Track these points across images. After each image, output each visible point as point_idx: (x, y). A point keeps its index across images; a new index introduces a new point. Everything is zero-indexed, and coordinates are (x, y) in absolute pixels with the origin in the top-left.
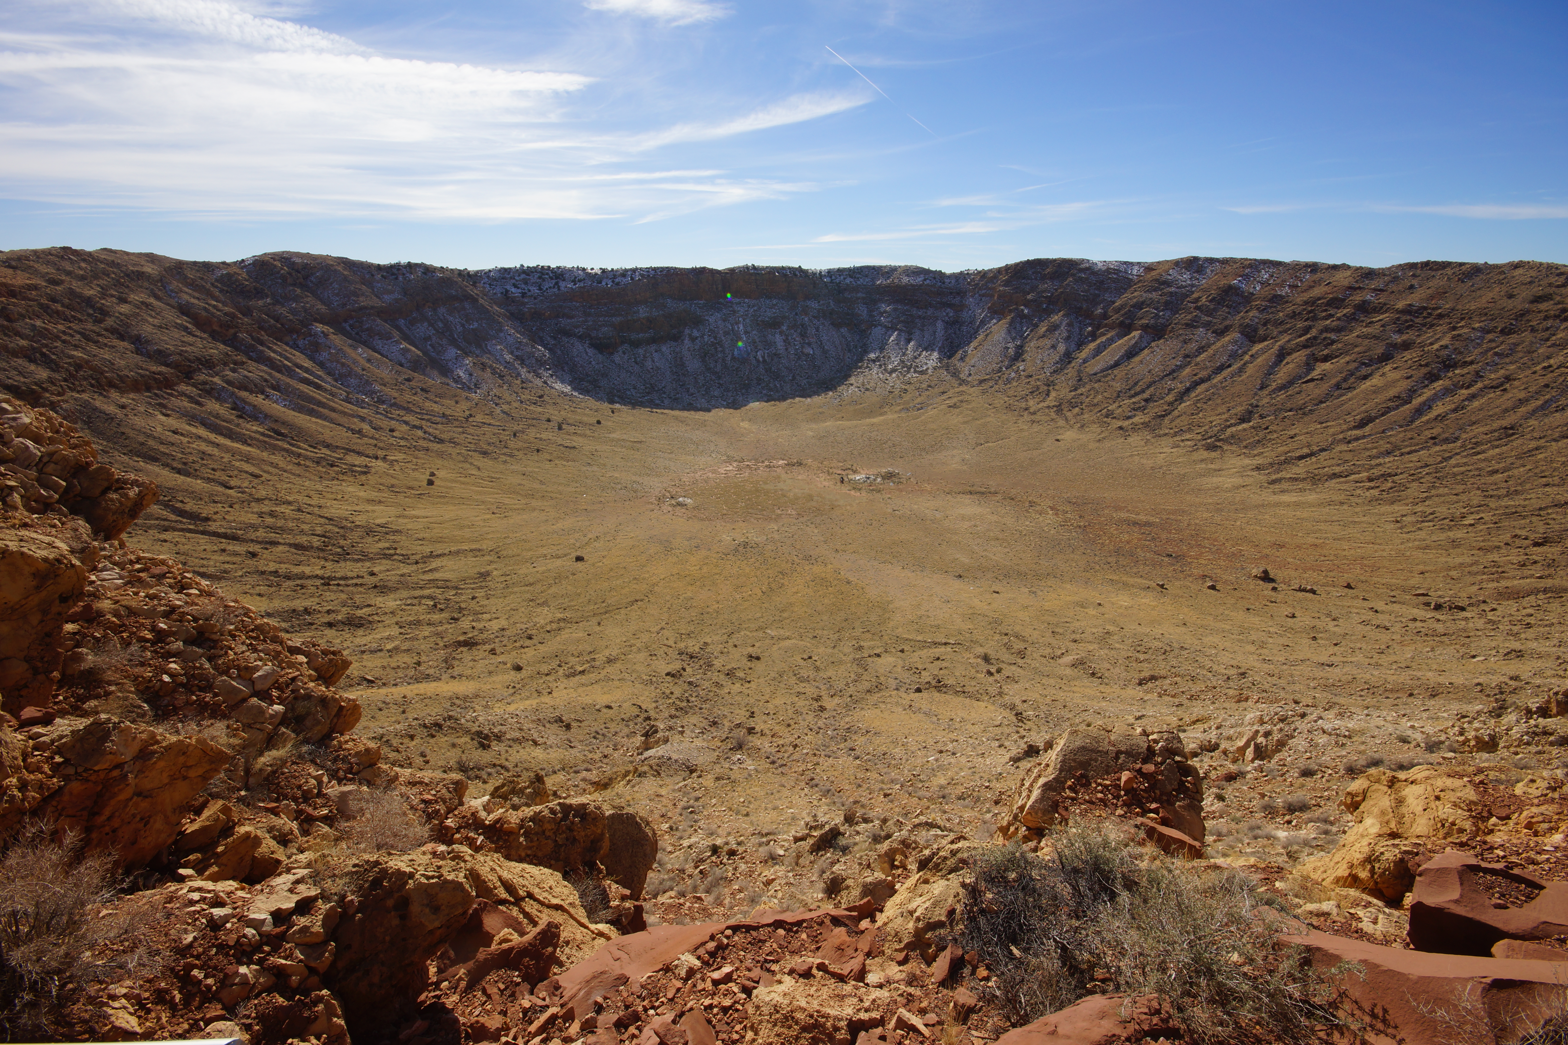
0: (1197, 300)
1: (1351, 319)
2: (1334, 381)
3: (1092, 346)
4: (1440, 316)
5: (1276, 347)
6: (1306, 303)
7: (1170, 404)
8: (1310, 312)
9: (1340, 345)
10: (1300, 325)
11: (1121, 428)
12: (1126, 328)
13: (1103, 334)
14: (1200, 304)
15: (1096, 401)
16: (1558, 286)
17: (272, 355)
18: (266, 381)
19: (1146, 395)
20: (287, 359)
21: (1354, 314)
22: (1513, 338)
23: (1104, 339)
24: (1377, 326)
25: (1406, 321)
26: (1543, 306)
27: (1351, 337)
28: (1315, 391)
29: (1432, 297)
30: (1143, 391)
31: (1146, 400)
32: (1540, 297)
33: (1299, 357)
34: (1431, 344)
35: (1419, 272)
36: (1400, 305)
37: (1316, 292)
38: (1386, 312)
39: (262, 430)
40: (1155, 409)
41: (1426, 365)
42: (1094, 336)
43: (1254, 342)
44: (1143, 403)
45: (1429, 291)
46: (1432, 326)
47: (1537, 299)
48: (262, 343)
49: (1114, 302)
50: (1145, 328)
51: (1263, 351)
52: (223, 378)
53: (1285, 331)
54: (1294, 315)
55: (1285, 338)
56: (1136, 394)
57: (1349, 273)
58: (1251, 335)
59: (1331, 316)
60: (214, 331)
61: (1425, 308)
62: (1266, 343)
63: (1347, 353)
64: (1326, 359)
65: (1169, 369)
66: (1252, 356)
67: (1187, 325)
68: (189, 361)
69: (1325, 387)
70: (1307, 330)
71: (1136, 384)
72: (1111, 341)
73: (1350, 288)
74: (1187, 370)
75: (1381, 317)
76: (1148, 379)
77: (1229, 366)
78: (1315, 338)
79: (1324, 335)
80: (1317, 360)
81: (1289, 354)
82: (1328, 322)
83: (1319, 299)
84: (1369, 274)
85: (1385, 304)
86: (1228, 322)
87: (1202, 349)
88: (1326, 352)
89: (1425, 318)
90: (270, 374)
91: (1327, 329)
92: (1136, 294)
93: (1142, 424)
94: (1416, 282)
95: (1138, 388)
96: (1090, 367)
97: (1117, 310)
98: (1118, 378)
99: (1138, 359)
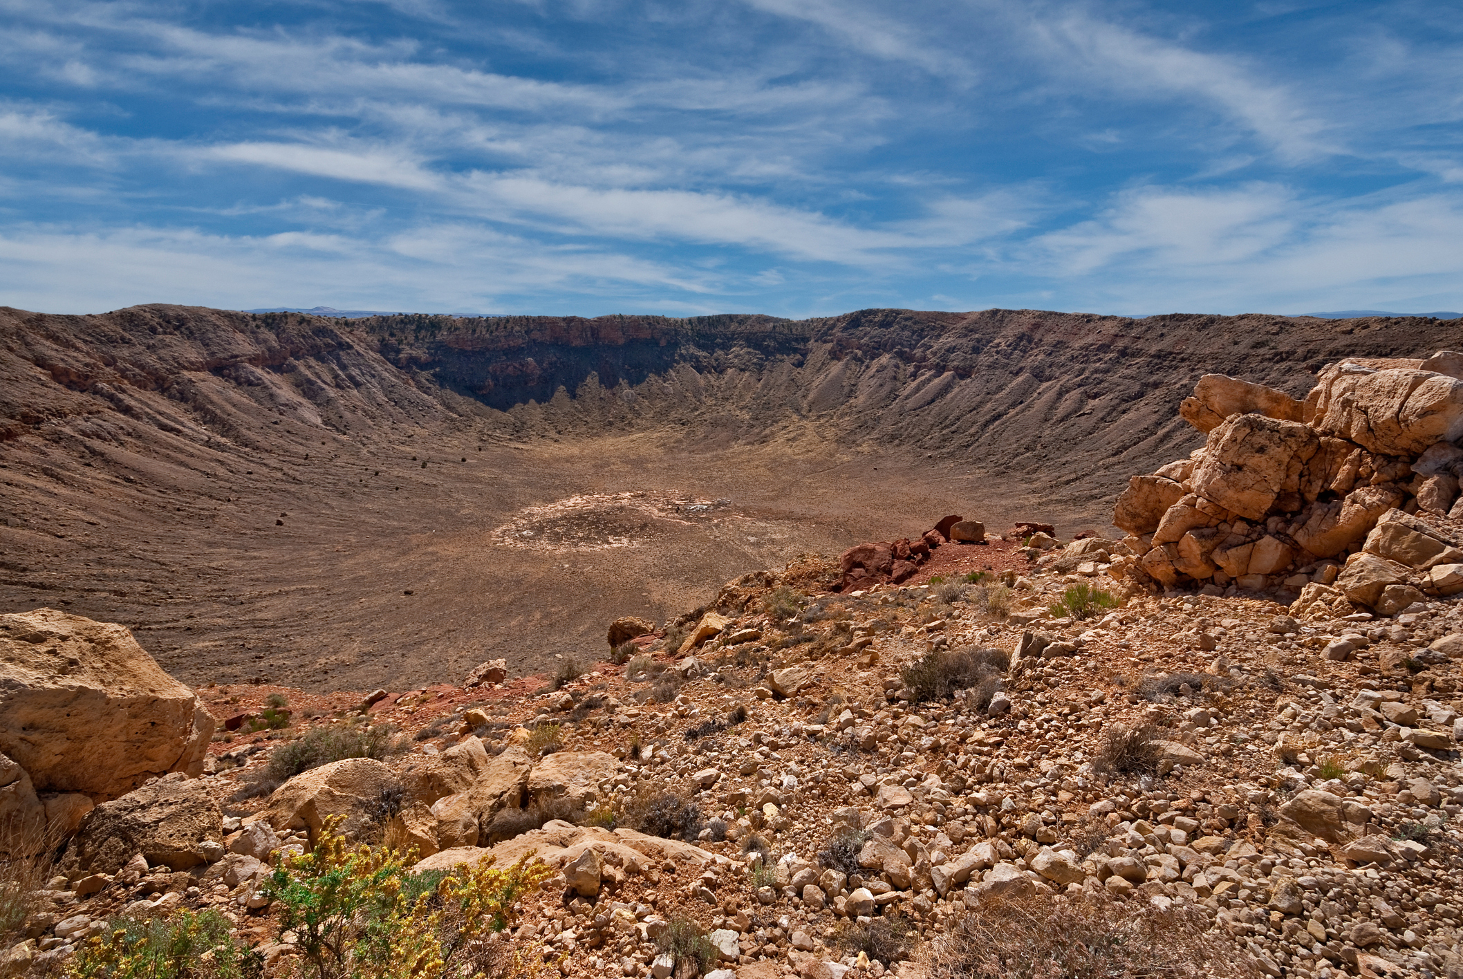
0: (998, 345)
1: (1116, 361)
2: (1101, 415)
3: (913, 384)
4: (1183, 360)
5: (1058, 386)
6: (1082, 348)
7: (972, 435)
8: (1084, 356)
9: (1106, 385)
10: (1078, 366)
11: (931, 457)
12: (941, 369)
13: (923, 374)
14: (1000, 348)
15: (913, 433)
16: (1273, 334)
17: (133, 403)
18: (122, 428)
19: (953, 428)
20: (148, 406)
21: (1118, 358)
23: (923, 377)
24: (1134, 368)
25: (1157, 364)
26: (1261, 351)
27: (1115, 378)
28: (1085, 423)
29: (1177, 343)
30: (951, 424)
31: (953, 432)
32: (1258, 343)
33: (1075, 394)
34: (1175, 383)
35: (1168, 322)
36: (1153, 351)
37: (1091, 338)
38: (1142, 356)
39: (109, 478)
40: (960, 440)
41: (1169, 402)
42: (914, 376)
43: (1041, 381)
45: (1175, 338)
46: (1176, 368)
47: (1257, 345)
48: (124, 391)
49: (931, 347)
50: (956, 369)
51: (1049, 388)
52: (75, 428)
53: (1066, 373)
54: (1073, 358)
55: (1066, 377)
56: (947, 426)
57: (1115, 323)
58: (1039, 375)
59: (1100, 360)
60: (71, 381)
61: (1171, 353)
62: (1050, 383)
63: (1111, 391)
64: (1095, 396)
65: (973, 405)
66: (1039, 394)
67: (989, 366)
68: (39, 412)
69: (1094, 419)
70: (1082, 371)
71: (946, 418)
72: (929, 380)
73: (1116, 336)
74: (989, 405)
75: (1138, 360)
76: (957, 412)
77: (1021, 403)
78: (1087, 378)
79: (1095, 376)
80: (1089, 397)
81: (1067, 392)
82: (1098, 364)
83: (1092, 345)
84: (1129, 324)
85: (1141, 349)
86: (1021, 365)
87: (1000, 388)
88: (1095, 391)
89: (1172, 361)
90: (127, 422)
91: (1096, 371)
93: (948, 453)
94: (1165, 331)
95: (948, 422)
96: (910, 403)
97: (934, 354)
98: (932, 413)
99: (949, 396)
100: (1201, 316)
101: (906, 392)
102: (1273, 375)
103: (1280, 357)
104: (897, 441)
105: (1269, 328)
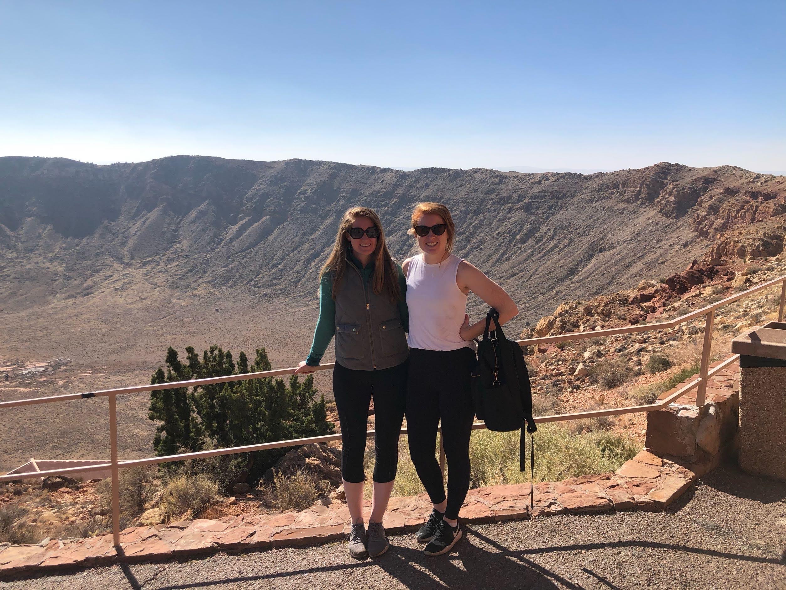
0: (305, 192)
3: (235, 228)
6: (372, 195)
7: (299, 272)
8: (375, 201)
11: (265, 295)
12: (257, 214)
13: (242, 219)
14: (307, 195)
15: (244, 274)
16: (496, 184)
19: (281, 267)
22: (480, 217)
23: (243, 222)
26: (491, 196)
29: (437, 191)
30: (278, 264)
31: (281, 271)
35: (429, 175)
37: (377, 187)
40: (288, 277)
42: (235, 220)
44: (280, 273)
45: (436, 187)
49: (246, 193)
50: (272, 213)
56: (274, 266)
57: (392, 174)
59: (387, 204)
65: (294, 245)
67: (301, 211)
71: (272, 258)
72: (249, 224)
73: (395, 185)
74: (307, 245)
76: (280, 253)
83: (379, 192)
84: (402, 176)
85: (415, 196)
86: (328, 209)
87: (313, 230)
92: (262, 186)
93: (281, 289)
94: (428, 181)
95: (274, 262)
96: (236, 245)
97: (250, 199)
98: (258, 254)
99: (271, 238)
100: (450, 170)
101: (229, 236)
102: (502, 213)
103: (503, 201)
104: (230, 283)
105: (493, 180)
